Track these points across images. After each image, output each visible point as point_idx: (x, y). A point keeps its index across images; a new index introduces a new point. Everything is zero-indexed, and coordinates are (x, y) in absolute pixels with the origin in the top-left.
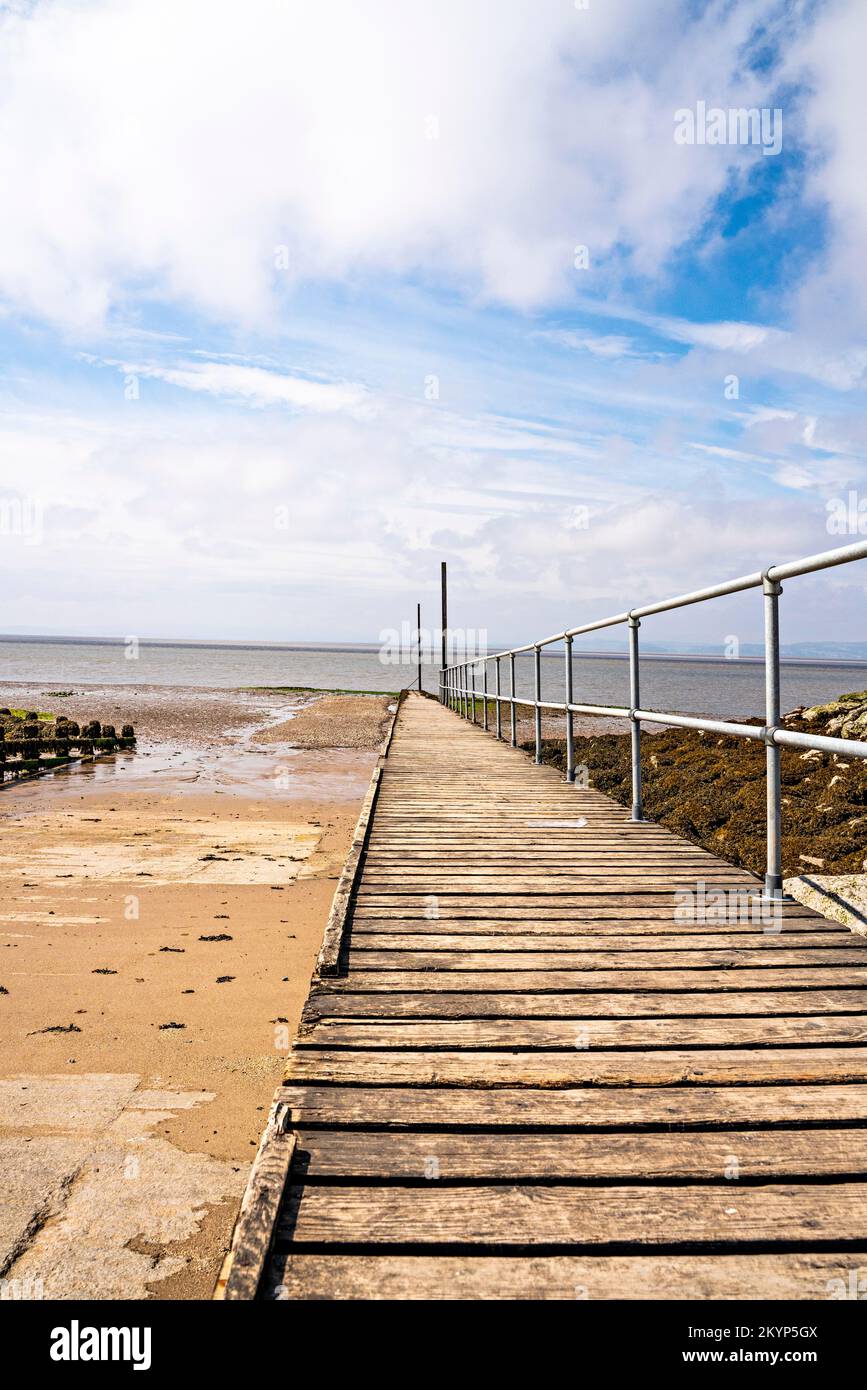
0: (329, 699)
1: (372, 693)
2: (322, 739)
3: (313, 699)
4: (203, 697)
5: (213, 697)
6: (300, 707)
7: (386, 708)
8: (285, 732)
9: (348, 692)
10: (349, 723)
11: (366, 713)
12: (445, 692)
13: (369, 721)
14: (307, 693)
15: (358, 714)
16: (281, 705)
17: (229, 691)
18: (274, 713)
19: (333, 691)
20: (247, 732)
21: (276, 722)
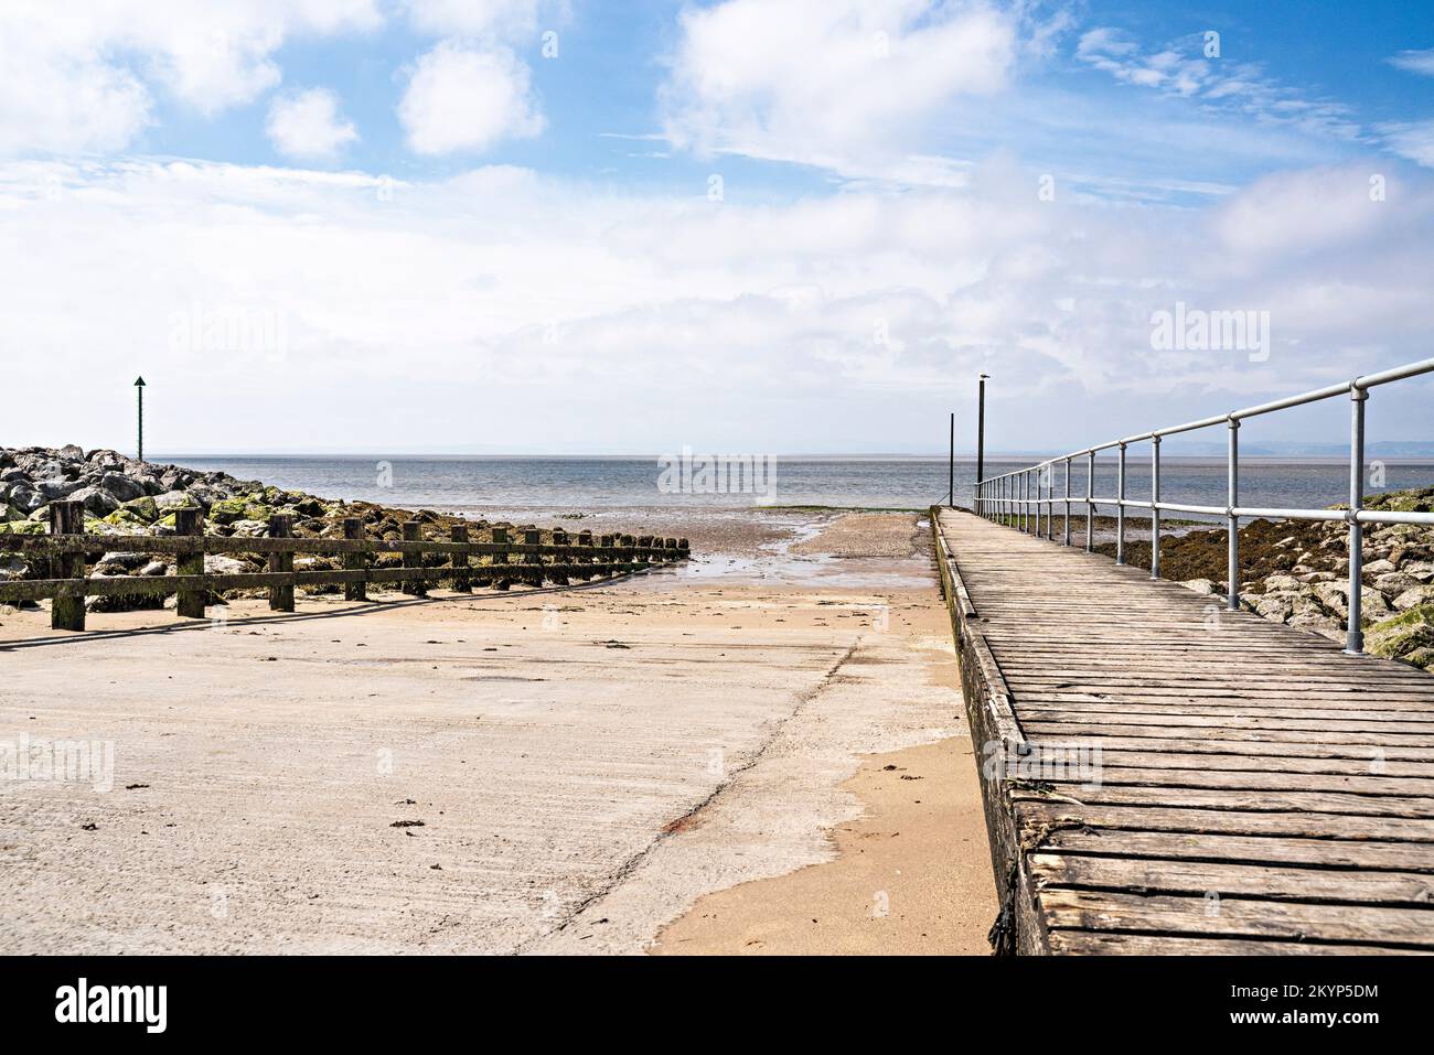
0: (852, 517)
1: (898, 510)
2: (858, 551)
3: (833, 517)
4: (717, 516)
5: (730, 517)
6: (823, 525)
7: (915, 524)
8: (820, 546)
9: (870, 510)
10: (880, 538)
11: (895, 529)
12: (980, 504)
13: (899, 536)
14: (826, 512)
15: (887, 530)
16: (803, 523)
17: (742, 510)
18: (799, 530)
19: (853, 509)
20: (782, 546)
21: (804, 539)
